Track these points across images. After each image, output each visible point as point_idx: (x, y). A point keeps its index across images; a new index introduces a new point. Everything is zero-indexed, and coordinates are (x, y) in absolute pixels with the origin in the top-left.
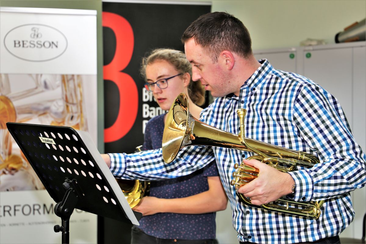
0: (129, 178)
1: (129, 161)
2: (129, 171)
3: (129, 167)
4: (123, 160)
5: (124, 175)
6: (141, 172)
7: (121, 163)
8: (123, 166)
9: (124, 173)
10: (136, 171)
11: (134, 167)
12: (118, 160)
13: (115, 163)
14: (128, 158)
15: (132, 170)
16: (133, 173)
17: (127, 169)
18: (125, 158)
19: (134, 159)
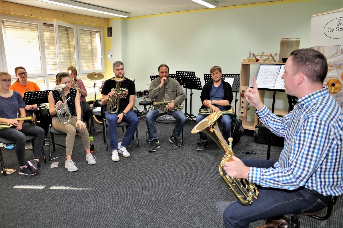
0: (263, 121)
1: (269, 114)
2: (265, 118)
3: (267, 117)
4: (267, 112)
5: (262, 118)
6: (270, 123)
7: (265, 112)
8: (265, 114)
9: (263, 117)
10: (268, 121)
11: (269, 118)
12: (265, 110)
13: (264, 110)
14: (269, 113)
15: (267, 119)
16: (267, 120)
17: (266, 117)
18: (269, 112)
19: (272, 115)
